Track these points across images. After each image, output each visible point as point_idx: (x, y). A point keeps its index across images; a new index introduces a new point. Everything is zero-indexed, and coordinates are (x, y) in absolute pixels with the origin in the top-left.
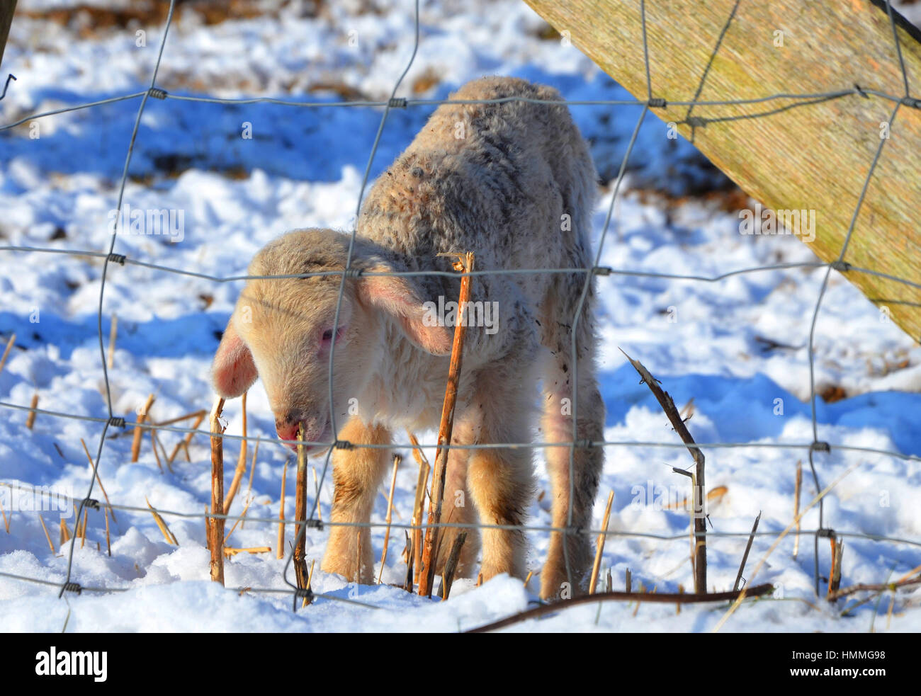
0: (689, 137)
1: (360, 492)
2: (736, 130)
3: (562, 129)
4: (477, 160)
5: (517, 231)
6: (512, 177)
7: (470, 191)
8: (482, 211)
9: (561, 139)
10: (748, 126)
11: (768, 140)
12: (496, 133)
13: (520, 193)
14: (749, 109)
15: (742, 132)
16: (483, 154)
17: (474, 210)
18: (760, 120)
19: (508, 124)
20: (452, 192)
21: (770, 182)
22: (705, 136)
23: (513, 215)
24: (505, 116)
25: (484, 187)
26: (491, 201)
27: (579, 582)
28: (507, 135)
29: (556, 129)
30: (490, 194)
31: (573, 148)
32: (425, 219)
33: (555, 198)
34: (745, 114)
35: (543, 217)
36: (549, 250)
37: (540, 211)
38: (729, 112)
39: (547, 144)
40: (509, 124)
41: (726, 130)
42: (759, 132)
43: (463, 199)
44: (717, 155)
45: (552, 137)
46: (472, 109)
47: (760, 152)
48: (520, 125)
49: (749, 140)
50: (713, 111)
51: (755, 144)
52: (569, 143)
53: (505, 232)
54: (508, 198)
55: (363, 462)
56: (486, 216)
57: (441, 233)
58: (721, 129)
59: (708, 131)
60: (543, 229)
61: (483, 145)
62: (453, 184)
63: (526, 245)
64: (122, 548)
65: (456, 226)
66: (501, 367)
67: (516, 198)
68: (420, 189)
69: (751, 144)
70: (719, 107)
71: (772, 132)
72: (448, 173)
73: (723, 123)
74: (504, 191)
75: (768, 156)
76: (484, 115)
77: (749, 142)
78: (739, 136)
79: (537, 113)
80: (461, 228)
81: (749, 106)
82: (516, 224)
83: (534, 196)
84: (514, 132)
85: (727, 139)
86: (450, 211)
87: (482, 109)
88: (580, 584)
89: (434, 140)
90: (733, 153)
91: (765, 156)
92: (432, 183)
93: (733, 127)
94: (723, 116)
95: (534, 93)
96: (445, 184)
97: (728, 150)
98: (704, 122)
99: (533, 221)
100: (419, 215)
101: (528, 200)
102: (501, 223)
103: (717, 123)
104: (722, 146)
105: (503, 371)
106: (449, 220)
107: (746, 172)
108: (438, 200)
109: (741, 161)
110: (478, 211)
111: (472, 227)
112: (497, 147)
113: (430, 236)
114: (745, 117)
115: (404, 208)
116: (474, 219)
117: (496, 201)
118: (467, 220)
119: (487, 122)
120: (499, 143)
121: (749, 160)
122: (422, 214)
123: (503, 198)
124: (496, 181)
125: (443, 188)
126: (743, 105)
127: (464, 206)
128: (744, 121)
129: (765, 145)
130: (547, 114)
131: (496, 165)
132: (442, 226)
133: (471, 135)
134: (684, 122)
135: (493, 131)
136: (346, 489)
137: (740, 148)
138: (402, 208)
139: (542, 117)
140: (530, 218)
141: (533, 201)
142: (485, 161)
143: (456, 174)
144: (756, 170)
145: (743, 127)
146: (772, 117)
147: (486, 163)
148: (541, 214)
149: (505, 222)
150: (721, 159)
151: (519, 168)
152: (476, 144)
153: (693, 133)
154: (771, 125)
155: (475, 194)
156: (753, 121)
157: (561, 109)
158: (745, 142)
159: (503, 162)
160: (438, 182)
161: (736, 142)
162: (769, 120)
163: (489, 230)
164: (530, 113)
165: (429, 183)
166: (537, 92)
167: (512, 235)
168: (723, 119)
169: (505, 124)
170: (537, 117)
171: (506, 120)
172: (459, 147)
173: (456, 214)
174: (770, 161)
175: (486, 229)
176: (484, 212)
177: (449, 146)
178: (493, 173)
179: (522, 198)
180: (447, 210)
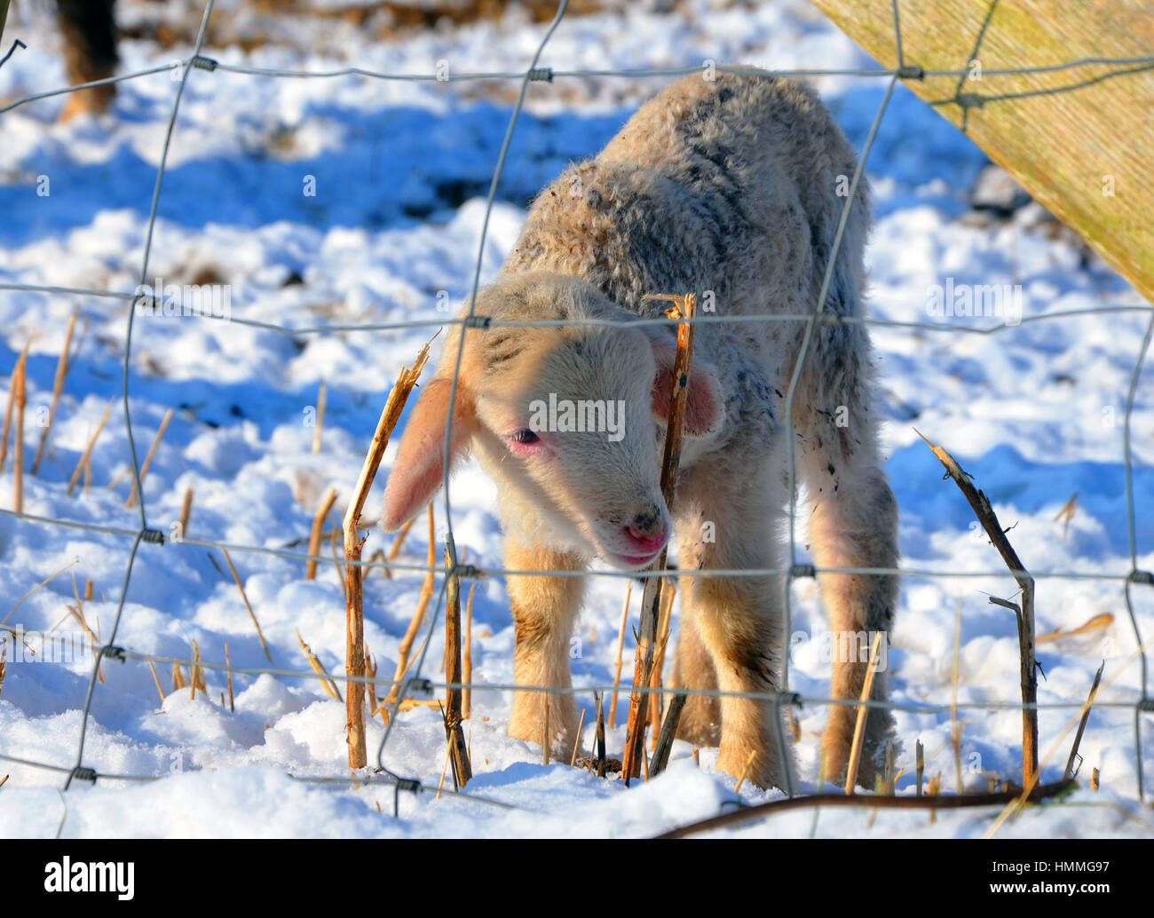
0: (959, 123)
1: (547, 631)
2: (1027, 112)
3: (813, 132)
4: (680, 177)
5: (737, 273)
6: (732, 200)
7: (665, 223)
8: (682, 249)
9: (812, 146)
10: (1043, 106)
11: (1072, 126)
12: (710, 142)
13: (743, 221)
14: (1045, 81)
15: (1035, 114)
16: (689, 169)
17: (671, 249)
18: (1061, 97)
19: (730, 128)
20: (639, 226)
21: (1075, 189)
22: (983, 122)
23: (730, 251)
24: (727, 118)
25: (687, 213)
26: (698, 232)
27: (872, 754)
28: (726, 143)
29: (805, 132)
30: (697, 223)
31: (831, 157)
32: (601, 263)
33: (799, 229)
34: (1039, 88)
35: (779, 254)
36: (790, 299)
37: (774, 246)
38: (1016, 86)
39: (793, 153)
40: (732, 128)
41: (1011, 112)
42: (1059, 113)
43: (655, 235)
44: (998, 149)
45: (799, 143)
46: (679, 109)
47: (1060, 144)
48: (748, 129)
49: (1044, 124)
50: (995, 86)
51: (1053, 132)
52: (826, 152)
53: (720, 275)
54: (724, 230)
55: (545, 591)
56: (690, 255)
57: (627, 283)
58: (1005, 111)
59: (987, 113)
60: (779, 270)
61: (690, 158)
62: (639, 214)
63: (752, 292)
64: (250, 701)
65: (646, 274)
66: (722, 460)
67: (736, 228)
68: (594, 224)
69: (1047, 132)
70: (1002, 78)
71: (1078, 114)
72: (634, 198)
73: (1009, 102)
74: (717, 218)
75: (1073, 150)
76: (695, 116)
77: (1044, 128)
78: (1030, 121)
79: (775, 111)
80: (653, 278)
81: (1046, 76)
82: (735, 263)
83: (764, 226)
84: (739, 138)
85: (1012, 124)
86: (637, 253)
87: (694, 110)
88: (872, 758)
89: (623, 152)
90: (1022, 146)
91: (1067, 150)
92: (611, 215)
93: (1022, 108)
94: (1009, 92)
95: (772, 84)
96: (630, 214)
97: (1015, 142)
98: (980, 101)
99: (763, 260)
100: (593, 259)
101: (756, 230)
102: (715, 261)
103: (999, 101)
104: (1006, 135)
105: (725, 465)
106: (635, 267)
107: (1040, 172)
108: (619, 239)
109: (1033, 157)
110: (676, 250)
111: (669, 274)
112: (712, 159)
113: (610, 288)
114: (1039, 93)
115: (573, 251)
116: (670, 262)
117: (706, 232)
118: (660, 265)
119: (699, 127)
120: (714, 154)
121: (1045, 156)
122: (597, 257)
123: (716, 229)
124: (706, 205)
125: (626, 221)
126: (1037, 75)
127: (656, 244)
128: (1038, 99)
129: (1068, 134)
130: (789, 113)
131: (706, 184)
132: (627, 274)
133: (674, 145)
134: (952, 101)
135: (707, 137)
136: (528, 628)
137: (1032, 138)
138: (571, 250)
139: (783, 116)
140: (757, 256)
141: (763, 232)
142: (691, 179)
143: (645, 197)
144: (1055, 171)
145: (1037, 107)
146: (1078, 93)
147: (693, 181)
148: (775, 250)
149: (721, 260)
150: (1005, 155)
151: (742, 188)
152: (680, 156)
153: (965, 117)
154: (1078, 105)
155: (671, 227)
156: (1051, 98)
157: (811, 104)
158: (1039, 129)
159: (718, 179)
160: (619, 212)
161: (1027, 129)
162: (1074, 97)
163: (693, 274)
164: (764, 112)
165: (607, 214)
166: (776, 83)
167: (731, 278)
168: (1008, 97)
169: (725, 129)
170: (775, 117)
171: (726, 122)
172: (656, 161)
173: (646, 257)
174: (1075, 157)
175: (689, 273)
176: (685, 249)
177: (642, 160)
178: (702, 195)
179: (747, 228)
180: (632, 252)
